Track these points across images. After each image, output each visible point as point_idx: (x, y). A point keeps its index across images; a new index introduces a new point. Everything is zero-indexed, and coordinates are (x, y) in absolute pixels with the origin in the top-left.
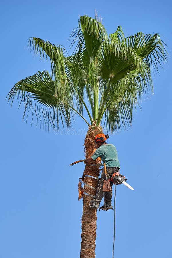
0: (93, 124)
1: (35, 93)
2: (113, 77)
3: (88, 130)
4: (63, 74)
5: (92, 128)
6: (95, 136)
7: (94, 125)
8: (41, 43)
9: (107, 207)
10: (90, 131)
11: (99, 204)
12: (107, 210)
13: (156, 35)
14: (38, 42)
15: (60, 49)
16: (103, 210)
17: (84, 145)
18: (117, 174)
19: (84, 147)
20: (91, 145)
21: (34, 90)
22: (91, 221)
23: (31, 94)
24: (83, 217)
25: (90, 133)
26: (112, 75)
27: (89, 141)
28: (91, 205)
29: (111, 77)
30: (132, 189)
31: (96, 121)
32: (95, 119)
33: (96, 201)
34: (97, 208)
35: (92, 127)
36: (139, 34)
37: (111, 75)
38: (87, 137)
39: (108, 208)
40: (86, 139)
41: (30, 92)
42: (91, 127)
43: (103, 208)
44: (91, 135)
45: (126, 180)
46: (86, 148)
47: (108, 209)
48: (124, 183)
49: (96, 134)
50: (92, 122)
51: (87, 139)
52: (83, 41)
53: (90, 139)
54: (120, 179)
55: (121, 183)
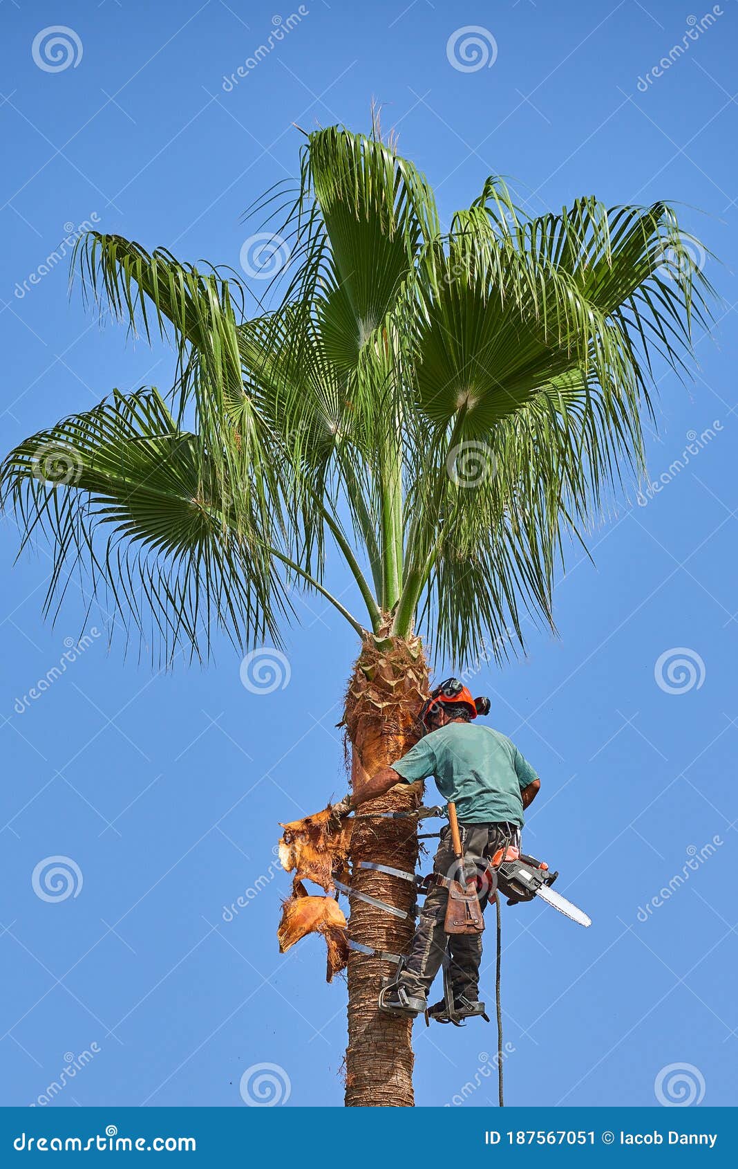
0: (381, 627)
1: (102, 491)
2: (471, 404)
3: (357, 653)
4: (237, 400)
5: (379, 646)
6: (393, 683)
7: (388, 629)
8: (131, 260)
9: (458, 1005)
10: (368, 656)
11: (427, 993)
12: (456, 1020)
13: (658, 210)
14: (121, 253)
15: (219, 285)
16: (439, 1020)
17: (340, 725)
18: (512, 853)
19: (343, 731)
20: (378, 721)
21: (100, 477)
22: (390, 1074)
23: (86, 496)
24: (351, 1056)
25: (367, 669)
26: (467, 398)
27: (367, 705)
28: (385, 1001)
29: (465, 406)
30: (585, 920)
31: (393, 614)
32: (387, 605)
33: (412, 981)
34: (414, 1013)
35: (379, 640)
36: (583, 205)
37: (461, 399)
38: (356, 686)
39: (462, 1010)
40: (350, 695)
41: (80, 490)
42: (371, 639)
43: (437, 1011)
44: (374, 679)
45: (550, 882)
46: (352, 734)
47: (462, 1017)
48: (545, 892)
49: (398, 673)
50: (374, 619)
51: (358, 695)
52: (322, 247)
53: (373, 696)
54: (525, 875)
55: (533, 894)
